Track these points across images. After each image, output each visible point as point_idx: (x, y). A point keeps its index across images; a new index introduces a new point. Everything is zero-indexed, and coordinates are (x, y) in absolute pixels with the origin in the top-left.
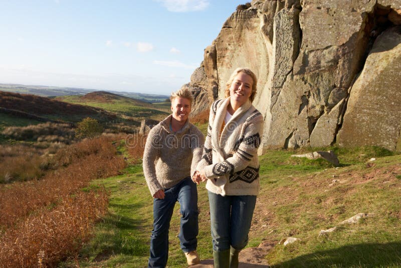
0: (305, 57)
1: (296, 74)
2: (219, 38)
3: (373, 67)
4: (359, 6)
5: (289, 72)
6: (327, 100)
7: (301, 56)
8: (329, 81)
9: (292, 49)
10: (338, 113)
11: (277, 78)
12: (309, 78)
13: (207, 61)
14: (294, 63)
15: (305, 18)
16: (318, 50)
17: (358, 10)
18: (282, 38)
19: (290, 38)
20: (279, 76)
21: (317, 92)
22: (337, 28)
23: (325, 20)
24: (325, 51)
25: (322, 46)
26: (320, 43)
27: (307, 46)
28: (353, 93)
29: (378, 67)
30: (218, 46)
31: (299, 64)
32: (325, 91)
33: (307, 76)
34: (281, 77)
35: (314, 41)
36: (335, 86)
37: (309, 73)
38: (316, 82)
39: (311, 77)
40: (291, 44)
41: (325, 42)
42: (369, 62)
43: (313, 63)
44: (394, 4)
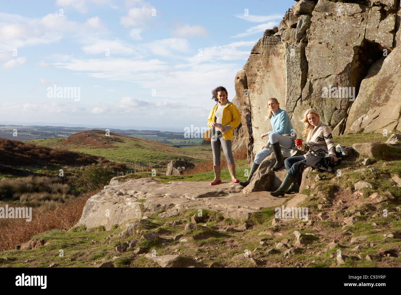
0: (311, 85)
1: (304, 100)
2: (248, 64)
3: (365, 91)
4: (351, 41)
5: (299, 99)
6: (330, 121)
7: (307, 84)
8: (331, 104)
9: (300, 78)
10: (339, 132)
11: (289, 104)
12: (315, 102)
13: (238, 87)
14: (302, 90)
15: (310, 51)
16: (321, 78)
17: (351, 45)
18: (292, 69)
19: (298, 69)
20: (291, 102)
21: (322, 114)
22: (335, 60)
23: (325, 53)
24: (326, 79)
25: (324, 75)
26: (322, 73)
27: (312, 76)
28: (350, 114)
29: (368, 91)
30: (247, 72)
31: (307, 91)
32: (328, 113)
33: (313, 102)
34: (292, 103)
35: (318, 72)
36: (336, 109)
37: (315, 98)
38: (320, 106)
39: (317, 102)
40: (299, 75)
41: (326, 71)
42: (362, 87)
43: (317, 90)
44: (377, 39)
